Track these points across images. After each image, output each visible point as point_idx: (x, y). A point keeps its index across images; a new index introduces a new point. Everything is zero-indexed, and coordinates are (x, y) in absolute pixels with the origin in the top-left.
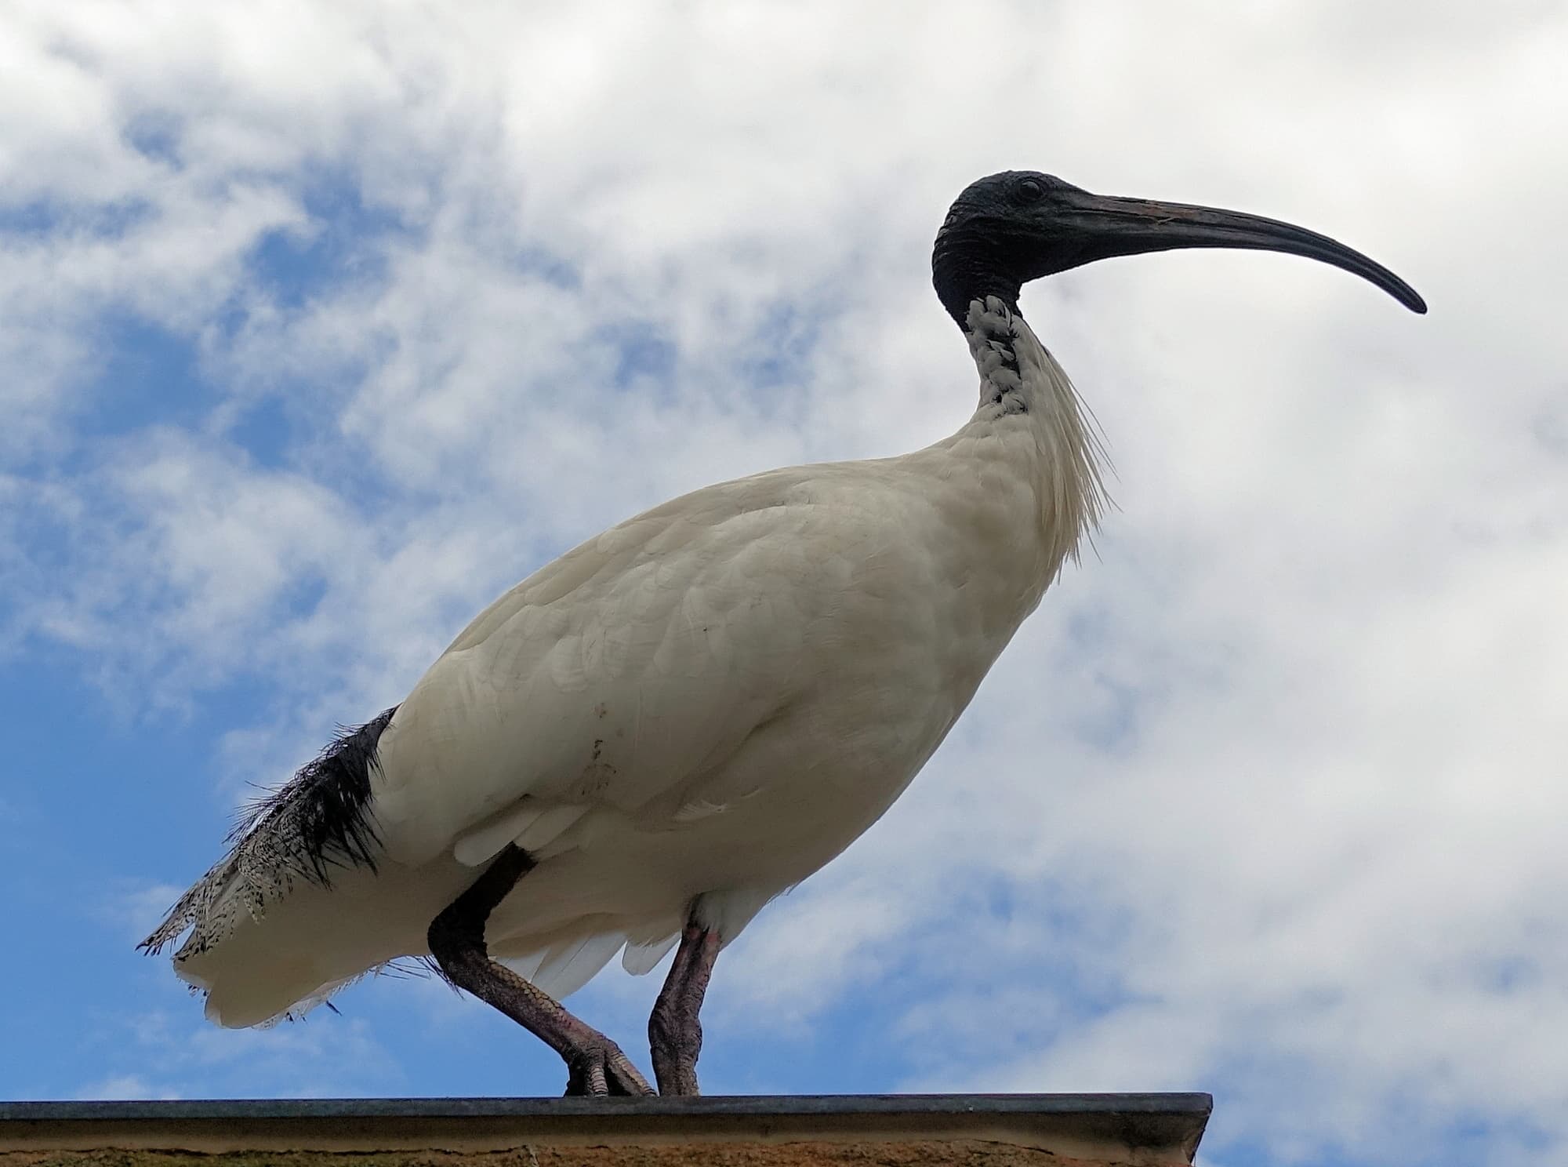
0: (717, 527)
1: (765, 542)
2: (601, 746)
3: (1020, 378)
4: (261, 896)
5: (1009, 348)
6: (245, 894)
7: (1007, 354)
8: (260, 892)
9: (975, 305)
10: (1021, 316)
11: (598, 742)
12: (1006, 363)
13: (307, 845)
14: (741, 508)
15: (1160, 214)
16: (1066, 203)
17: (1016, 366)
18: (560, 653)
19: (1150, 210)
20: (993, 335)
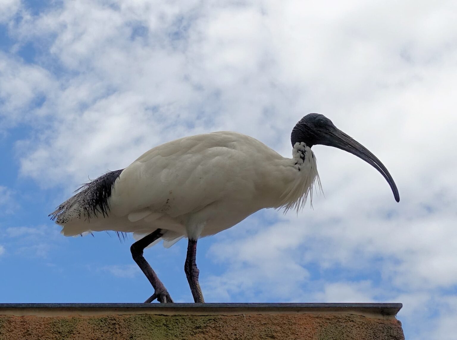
0: (209, 149)
1: (220, 157)
2: (169, 201)
3: (304, 162)
4: (80, 214)
5: (303, 153)
6: (76, 211)
7: (302, 155)
8: (80, 212)
10: (311, 151)
11: (168, 200)
12: (301, 157)
13: (93, 204)
15: (350, 143)
16: (329, 130)
17: (303, 158)
18: (164, 173)
19: (348, 141)
20: (300, 150)
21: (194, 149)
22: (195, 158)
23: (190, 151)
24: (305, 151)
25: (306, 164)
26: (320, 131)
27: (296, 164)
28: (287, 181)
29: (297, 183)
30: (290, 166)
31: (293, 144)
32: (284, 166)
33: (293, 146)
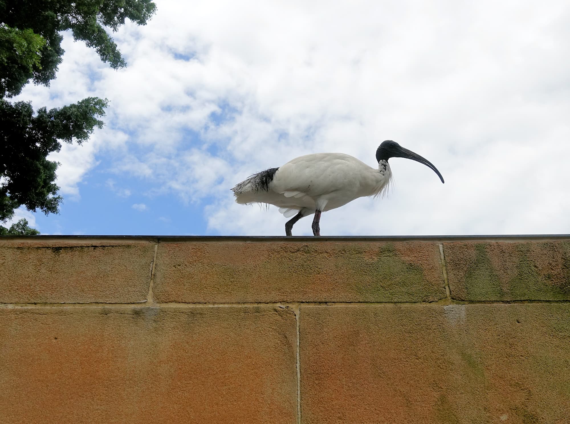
0: (335, 160)
1: (341, 165)
2: (310, 186)
3: (385, 171)
5: (385, 167)
6: (250, 188)
8: (252, 189)
9: (381, 161)
10: (388, 163)
12: (383, 168)
13: (261, 184)
14: (338, 159)
15: (411, 155)
16: (397, 149)
17: (385, 169)
18: (307, 170)
19: (409, 154)
20: (383, 165)
21: (325, 159)
22: (326, 164)
23: (323, 160)
24: (386, 166)
25: (387, 172)
26: (393, 150)
27: (381, 171)
28: (377, 181)
29: (382, 182)
30: (378, 172)
31: (379, 161)
32: (375, 172)
33: (379, 162)
